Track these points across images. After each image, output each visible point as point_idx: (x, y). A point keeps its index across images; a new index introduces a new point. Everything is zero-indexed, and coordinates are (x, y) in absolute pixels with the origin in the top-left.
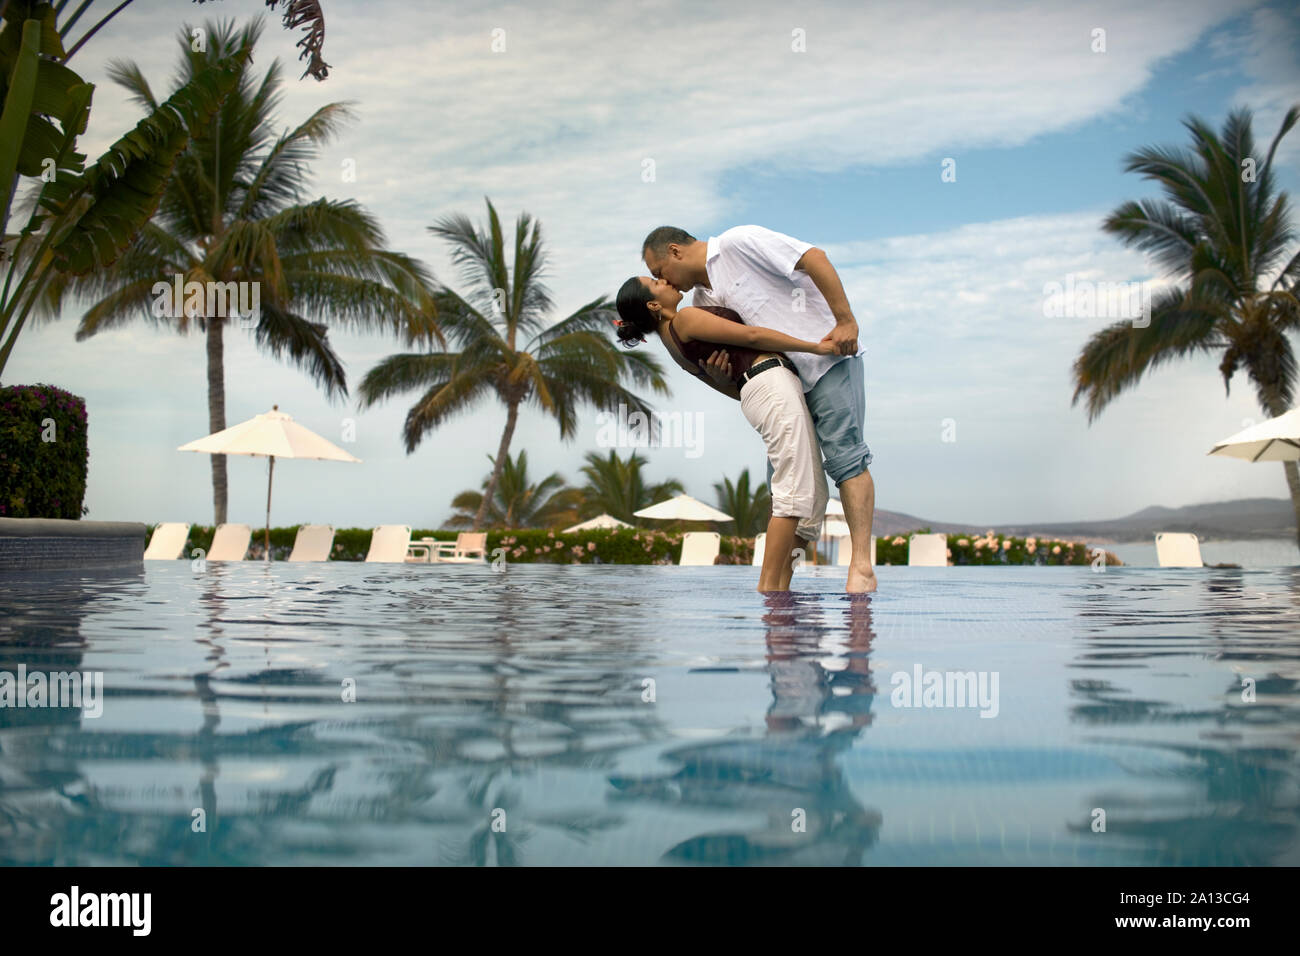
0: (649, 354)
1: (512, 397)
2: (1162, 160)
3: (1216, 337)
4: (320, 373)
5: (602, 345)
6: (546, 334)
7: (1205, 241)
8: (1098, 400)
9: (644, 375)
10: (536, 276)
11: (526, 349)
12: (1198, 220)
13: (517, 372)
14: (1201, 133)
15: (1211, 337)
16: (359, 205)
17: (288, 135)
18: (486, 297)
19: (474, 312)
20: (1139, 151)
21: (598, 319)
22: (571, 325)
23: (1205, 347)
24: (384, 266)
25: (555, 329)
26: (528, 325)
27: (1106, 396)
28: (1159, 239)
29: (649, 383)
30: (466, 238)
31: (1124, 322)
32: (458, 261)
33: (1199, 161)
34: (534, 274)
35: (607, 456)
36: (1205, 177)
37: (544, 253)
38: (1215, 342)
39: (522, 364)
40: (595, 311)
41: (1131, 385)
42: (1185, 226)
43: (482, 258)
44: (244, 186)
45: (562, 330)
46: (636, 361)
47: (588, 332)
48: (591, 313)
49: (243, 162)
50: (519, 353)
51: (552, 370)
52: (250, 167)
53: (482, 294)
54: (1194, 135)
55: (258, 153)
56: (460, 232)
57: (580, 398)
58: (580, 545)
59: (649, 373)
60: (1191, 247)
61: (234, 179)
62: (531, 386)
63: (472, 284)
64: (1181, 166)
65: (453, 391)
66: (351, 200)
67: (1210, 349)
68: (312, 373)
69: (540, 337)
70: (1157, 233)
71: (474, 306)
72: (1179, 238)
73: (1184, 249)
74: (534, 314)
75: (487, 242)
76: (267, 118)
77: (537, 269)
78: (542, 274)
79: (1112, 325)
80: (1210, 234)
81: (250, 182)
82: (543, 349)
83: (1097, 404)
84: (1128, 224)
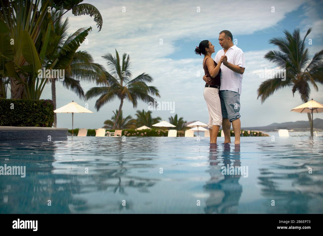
0: (155, 87)
1: (122, 97)
2: (278, 41)
3: (291, 83)
4: (78, 92)
5: (144, 85)
6: (130, 82)
7: (289, 60)
8: (264, 98)
9: (154, 92)
10: (128, 68)
11: (125, 86)
12: (287, 55)
13: (123, 92)
14: (288, 34)
15: (290, 83)
16: (87, 52)
17: (71, 35)
18: (115, 73)
19: (112, 77)
20: (273, 39)
21: (142, 78)
22: (136, 80)
23: (289, 85)
24: (94, 67)
25: (132, 81)
26: (126, 80)
27: (265, 97)
28: (278, 59)
29: (155, 94)
30: (111, 59)
31: (269, 79)
32: (109, 65)
33: (287, 41)
34: (127, 68)
35: (142, 111)
36: (288, 45)
37: (129, 63)
38: (291, 84)
39: (124, 89)
40: (142, 76)
41: (271, 94)
42: (284, 56)
43: (114, 64)
44: (60, 48)
45: (134, 81)
46: (152, 89)
47: (140, 82)
48: (141, 77)
49: (60, 42)
50: (123, 87)
51: (131, 91)
52: (61, 43)
53: (114, 73)
54: (286, 35)
55: (64, 40)
56: (109, 57)
57: (138, 98)
58: (143, 133)
59: (155, 92)
60: (285, 62)
61: (58, 46)
62: (126, 94)
63: (112, 70)
64: (283, 42)
65: (108, 96)
66: (85, 51)
67: (290, 86)
68: (76, 92)
69: (128, 83)
70: (277, 58)
71: (112, 75)
72: (282, 59)
73: (284, 62)
74: (127, 77)
75: (116, 60)
76: (66, 31)
77: (128, 66)
78: (129, 68)
79: (266, 80)
80: (290, 58)
81: (62, 47)
82: (129, 86)
83: (263, 99)
84: (270, 56)
